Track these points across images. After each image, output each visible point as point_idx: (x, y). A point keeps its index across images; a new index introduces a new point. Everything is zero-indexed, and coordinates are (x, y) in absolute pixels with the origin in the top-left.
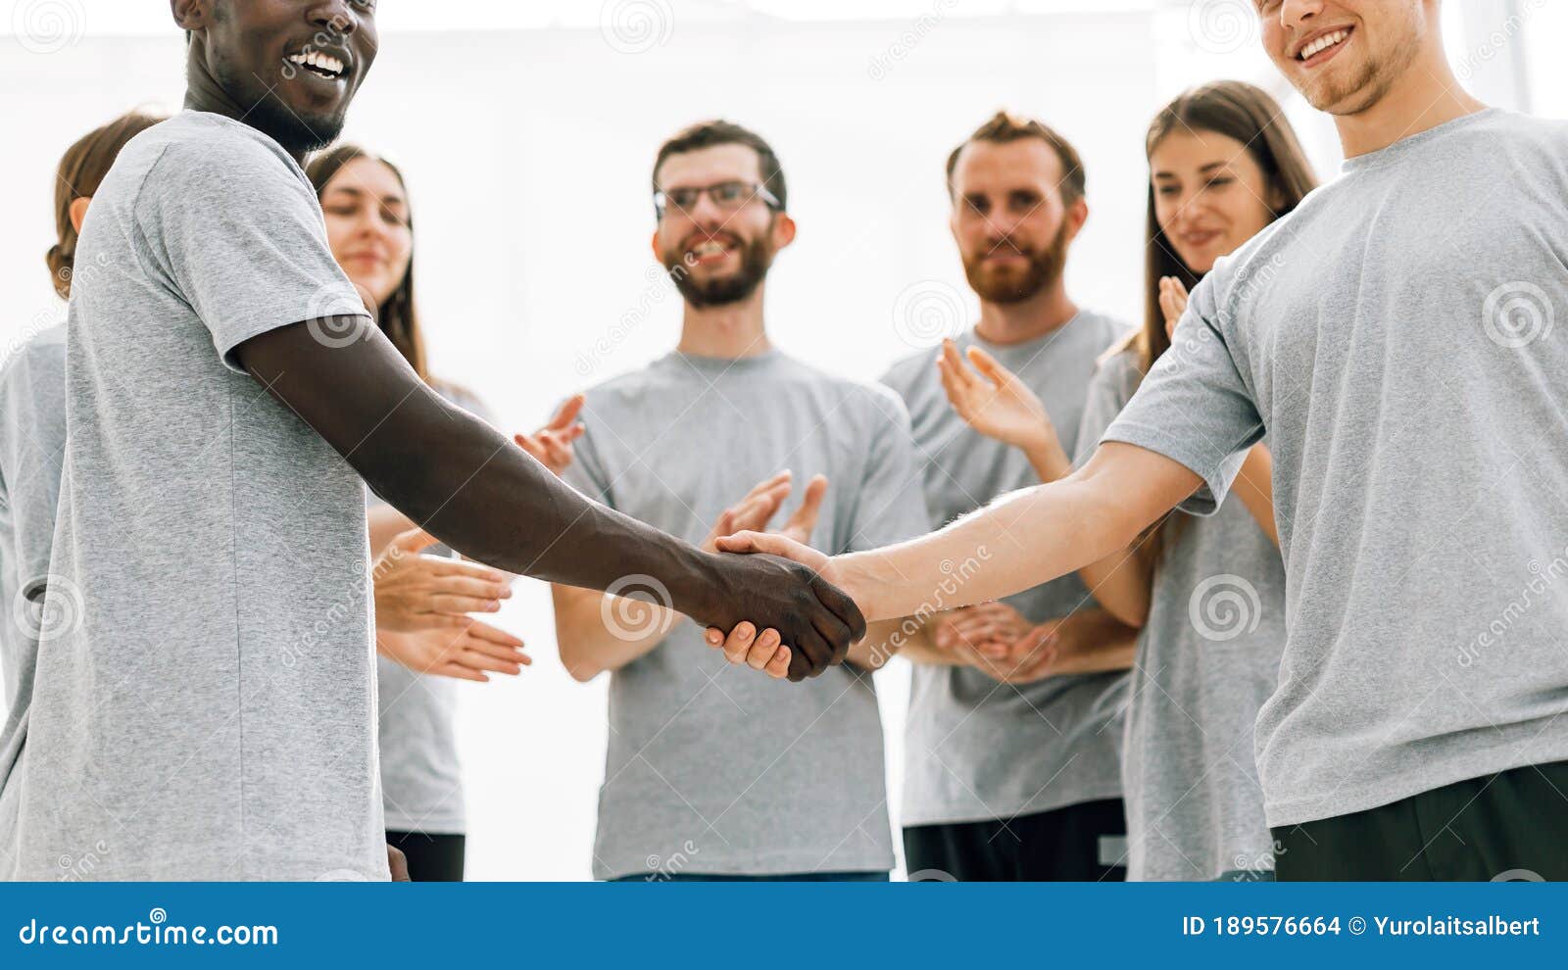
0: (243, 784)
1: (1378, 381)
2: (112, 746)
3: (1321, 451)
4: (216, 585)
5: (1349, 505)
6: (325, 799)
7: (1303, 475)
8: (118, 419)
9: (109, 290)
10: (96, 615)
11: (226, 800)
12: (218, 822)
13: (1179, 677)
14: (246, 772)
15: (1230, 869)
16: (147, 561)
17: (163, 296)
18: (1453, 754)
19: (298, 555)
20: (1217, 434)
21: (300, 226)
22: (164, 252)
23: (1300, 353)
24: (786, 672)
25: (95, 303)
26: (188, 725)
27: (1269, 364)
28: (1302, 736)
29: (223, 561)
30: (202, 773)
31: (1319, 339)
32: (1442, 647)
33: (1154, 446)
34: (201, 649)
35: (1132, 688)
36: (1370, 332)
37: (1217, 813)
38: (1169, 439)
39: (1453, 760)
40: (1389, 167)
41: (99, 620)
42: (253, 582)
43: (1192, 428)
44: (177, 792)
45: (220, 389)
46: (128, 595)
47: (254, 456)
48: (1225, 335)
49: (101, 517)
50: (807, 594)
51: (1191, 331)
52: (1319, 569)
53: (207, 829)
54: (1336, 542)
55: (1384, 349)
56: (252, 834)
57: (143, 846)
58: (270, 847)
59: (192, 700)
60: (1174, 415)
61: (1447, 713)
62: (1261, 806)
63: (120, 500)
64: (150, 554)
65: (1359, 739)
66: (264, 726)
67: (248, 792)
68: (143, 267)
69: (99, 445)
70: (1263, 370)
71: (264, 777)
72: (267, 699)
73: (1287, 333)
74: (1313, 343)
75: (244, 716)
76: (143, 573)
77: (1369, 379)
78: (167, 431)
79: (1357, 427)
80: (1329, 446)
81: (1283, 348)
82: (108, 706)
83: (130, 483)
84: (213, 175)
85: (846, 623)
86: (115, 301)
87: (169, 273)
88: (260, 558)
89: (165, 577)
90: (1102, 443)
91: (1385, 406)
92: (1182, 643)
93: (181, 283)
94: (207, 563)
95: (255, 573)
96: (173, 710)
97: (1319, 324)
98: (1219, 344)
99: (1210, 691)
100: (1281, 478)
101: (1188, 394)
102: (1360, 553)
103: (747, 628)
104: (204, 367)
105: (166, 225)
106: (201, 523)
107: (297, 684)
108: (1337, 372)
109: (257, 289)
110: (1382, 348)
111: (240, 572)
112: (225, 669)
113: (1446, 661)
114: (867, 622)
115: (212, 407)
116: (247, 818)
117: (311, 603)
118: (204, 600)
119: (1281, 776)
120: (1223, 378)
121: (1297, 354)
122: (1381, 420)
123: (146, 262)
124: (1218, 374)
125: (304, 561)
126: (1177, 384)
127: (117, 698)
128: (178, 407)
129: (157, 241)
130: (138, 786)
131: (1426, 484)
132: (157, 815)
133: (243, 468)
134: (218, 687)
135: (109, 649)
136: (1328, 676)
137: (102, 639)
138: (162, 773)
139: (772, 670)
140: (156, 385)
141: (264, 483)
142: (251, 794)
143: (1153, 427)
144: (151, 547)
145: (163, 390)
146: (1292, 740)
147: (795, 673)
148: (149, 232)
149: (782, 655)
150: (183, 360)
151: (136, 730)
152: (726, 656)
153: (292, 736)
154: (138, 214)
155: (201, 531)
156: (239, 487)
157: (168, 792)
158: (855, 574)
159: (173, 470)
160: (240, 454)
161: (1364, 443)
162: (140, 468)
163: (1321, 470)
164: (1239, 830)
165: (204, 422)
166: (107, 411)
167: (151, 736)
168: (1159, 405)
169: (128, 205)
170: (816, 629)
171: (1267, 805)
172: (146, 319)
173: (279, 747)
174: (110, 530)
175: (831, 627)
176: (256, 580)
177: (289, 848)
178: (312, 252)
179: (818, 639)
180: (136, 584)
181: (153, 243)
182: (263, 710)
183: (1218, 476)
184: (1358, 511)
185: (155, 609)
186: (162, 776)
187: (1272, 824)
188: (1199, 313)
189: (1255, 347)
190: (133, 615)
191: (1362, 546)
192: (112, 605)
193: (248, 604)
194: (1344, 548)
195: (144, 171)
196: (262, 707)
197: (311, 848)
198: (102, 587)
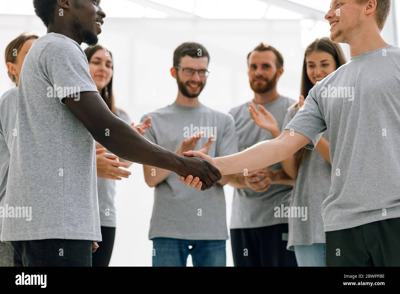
0: (65, 213)
1: (358, 118)
2: (29, 201)
3: (342, 135)
4: (58, 160)
5: (349, 150)
6: (86, 217)
7: (337, 141)
8: (32, 114)
9: (31, 80)
10: (25, 166)
11: (60, 217)
12: (58, 223)
13: (304, 192)
14: (65, 210)
15: (314, 242)
16: (39, 152)
17: (46, 83)
18: (373, 215)
19: (80, 152)
20: (315, 128)
21: (82, 67)
22: (47, 71)
23: (338, 109)
24: (201, 188)
25: (27, 83)
26: (50, 197)
27: (330, 112)
28: (334, 208)
29: (60, 154)
30: (53, 210)
31: (343, 106)
32: (372, 188)
33: (298, 131)
34: (54, 177)
35: (292, 195)
36: (356, 105)
37: (312, 229)
38: (302, 129)
39: (373, 216)
40: (362, 60)
41: (26, 168)
42: (68, 160)
43: (309, 127)
44: (47, 214)
45: (60, 108)
46: (34, 161)
47: (68, 126)
48: (318, 103)
49: (27, 140)
50: (207, 168)
51: (309, 101)
52: (340, 166)
53: (55, 224)
54: (345, 159)
55: (359, 110)
56: (67, 226)
57: (37, 228)
58: (71, 230)
59: (51, 190)
60: (304, 123)
61: (372, 205)
62: (323, 226)
63: (32, 136)
64: (40, 151)
65: (349, 210)
66: (70, 198)
67: (66, 215)
68: (41, 75)
69: (27, 121)
70: (328, 113)
71: (70, 211)
72: (71, 191)
73: (335, 104)
74: (341, 107)
75: (65, 195)
76: (38, 156)
77: (355, 117)
78: (45, 119)
79: (351, 129)
80: (345, 134)
81: (334, 108)
82: (28, 191)
83: (35, 132)
84: (61, 52)
85: (217, 176)
86: (33, 83)
87: (48, 77)
88: (69, 153)
89: (44, 157)
90: (285, 130)
91: (359, 124)
92: (305, 184)
93: (51, 80)
94: (55, 154)
95: (68, 157)
96: (46, 192)
97: (343, 102)
98: (317, 105)
99: (311, 197)
100: (332, 142)
101: (308, 118)
102: (351, 162)
103: (191, 177)
104: (56, 102)
105: (48, 64)
106: (53, 143)
107: (80, 186)
108: (347, 115)
109: (70, 82)
110: (359, 109)
111: (64, 157)
112: (60, 182)
113: (373, 192)
114: (222, 175)
115: (58, 113)
116: (65, 222)
117: (84, 164)
118: (55, 164)
119: (328, 218)
120: (317, 114)
121: (337, 110)
122: (358, 128)
123: (42, 74)
124: (316, 113)
125: (82, 153)
126: (305, 115)
127: (31, 189)
128: (48, 112)
129: (45, 68)
130: (36, 212)
131: (369, 146)
132: (41, 220)
133: (65, 129)
134: (58, 187)
135: (29, 176)
136: (341, 194)
137: (27, 173)
138: (43, 209)
139: (197, 188)
140: (43, 106)
141: (71, 134)
142: (67, 216)
143: (298, 126)
144: (40, 149)
145: (45, 108)
146: (332, 209)
147: (203, 188)
148: (43, 65)
149: (200, 184)
150: (50, 100)
151: (36, 197)
152: (185, 184)
153: (78, 200)
154: (41, 60)
155: (53, 145)
156: (64, 134)
157: (44, 214)
158: (219, 162)
159: (47, 129)
160: (65, 125)
161: (353, 134)
162: (38, 128)
163: (342, 140)
164: (317, 233)
165: (55, 117)
166: (29, 112)
167: (40, 199)
168: (300, 120)
169: (38, 58)
170: (209, 177)
171: (324, 226)
172: (41, 89)
173: (74, 203)
174: (29, 144)
175: (213, 177)
176: (68, 159)
177: (76, 230)
178: (85, 74)
179: (209, 179)
180: (36, 159)
181: (44, 68)
182: (70, 193)
183: (315, 139)
184: (351, 151)
185: (41, 165)
186: (43, 210)
187: (325, 231)
188: (312, 96)
189: (326, 107)
190: (35, 167)
191: (351, 161)
192: (30, 164)
193: (66, 165)
194: (346, 161)
195: (42, 49)
196: (69, 193)
197: (81, 230)
198: (27, 159)
